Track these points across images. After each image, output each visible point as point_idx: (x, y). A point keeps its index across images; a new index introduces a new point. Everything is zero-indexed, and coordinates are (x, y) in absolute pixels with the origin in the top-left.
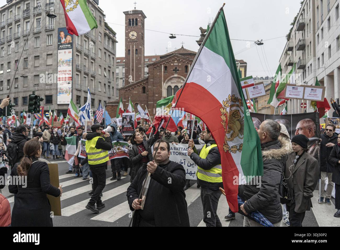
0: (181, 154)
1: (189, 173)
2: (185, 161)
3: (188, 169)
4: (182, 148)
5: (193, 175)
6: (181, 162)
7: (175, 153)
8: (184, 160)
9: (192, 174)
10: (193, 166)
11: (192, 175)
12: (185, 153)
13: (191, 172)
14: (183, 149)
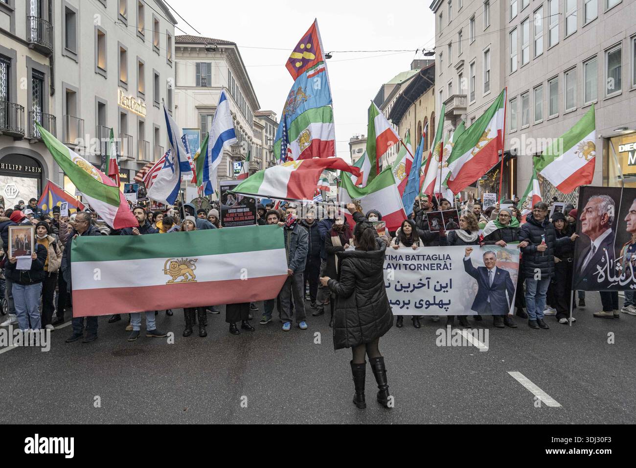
0: (422, 268)
1: (436, 304)
2: (428, 282)
3: (434, 297)
4: (423, 256)
5: (446, 306)
6: (421, 284)
7: (408, 266)
8: (427, 278)
9: (443, 304)
10: (445, 290)
11: (444, 306)
12: (431, 264)
13: (441, 301)
14: (425, 257)
